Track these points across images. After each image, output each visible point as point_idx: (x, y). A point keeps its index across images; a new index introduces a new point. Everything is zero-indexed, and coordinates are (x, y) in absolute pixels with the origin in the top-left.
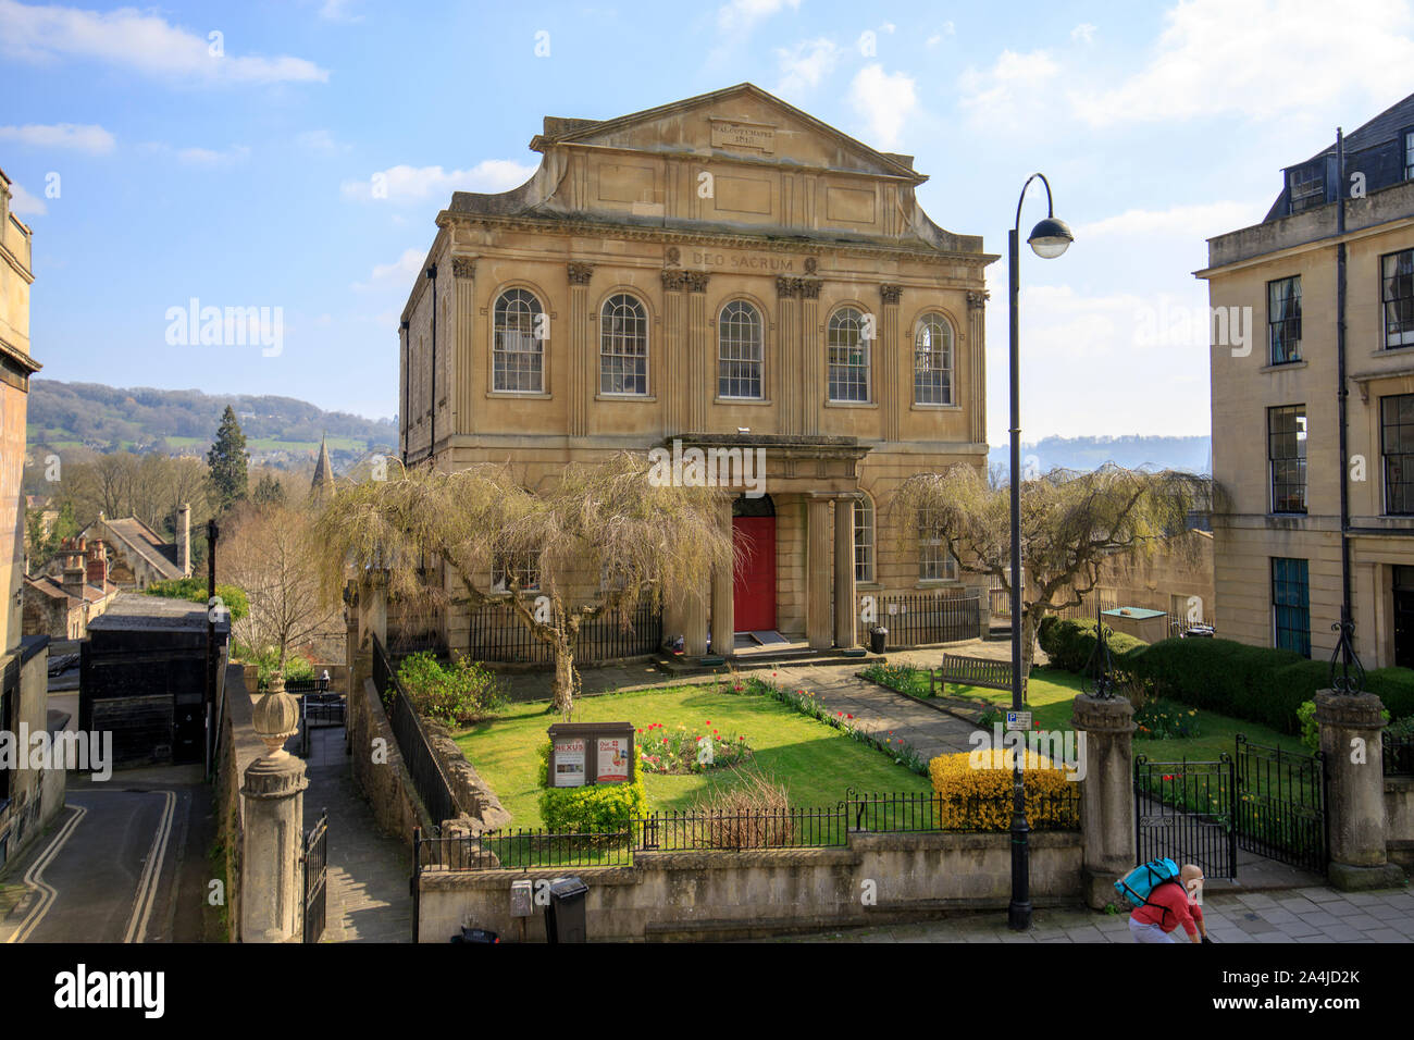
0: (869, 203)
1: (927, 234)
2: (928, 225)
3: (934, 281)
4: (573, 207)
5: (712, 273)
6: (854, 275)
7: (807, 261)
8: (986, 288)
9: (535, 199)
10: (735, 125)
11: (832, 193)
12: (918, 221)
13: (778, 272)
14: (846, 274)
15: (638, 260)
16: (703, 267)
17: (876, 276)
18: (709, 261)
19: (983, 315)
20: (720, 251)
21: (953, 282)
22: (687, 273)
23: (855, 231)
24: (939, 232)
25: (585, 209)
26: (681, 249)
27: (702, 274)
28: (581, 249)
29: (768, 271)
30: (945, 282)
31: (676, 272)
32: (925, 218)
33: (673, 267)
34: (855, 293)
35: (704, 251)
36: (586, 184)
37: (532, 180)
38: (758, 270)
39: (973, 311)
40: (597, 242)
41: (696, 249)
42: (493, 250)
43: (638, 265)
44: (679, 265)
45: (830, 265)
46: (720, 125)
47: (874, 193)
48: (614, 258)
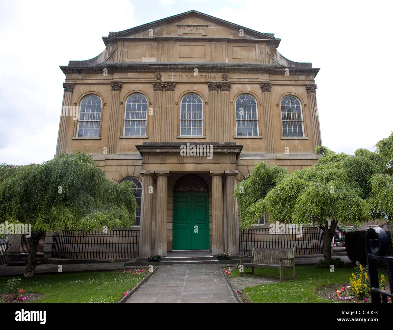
0: (253, 51)
1: (283, 63)
2: (283, 58)
3: (289, 82)
4: (116, 62)
5: (177, 83)
6: (246, 80)
7: (223, 75)
8: (315, 83)
9: (101, 61)
10: (189, 26)
11: (235, 48)
12: (279, 57)
13: (208, 80)
14: (243, 80)
15: (143, 79)
16: (172, 80)
17: (258, 80)
18: (175, 78)
19: (315, 95)
20: (181, 74)
21: (298, 82)
22: (164, 83)
23: (247, 62)
24: (289, 62)
25: (121, 62)
26: (163, 74)
27: (172, 83)
28: (117, 77)
29: (203, 80)
30: (294, 82)
31: (160, 83)
32: (282, 57)
33: (158, 81)
34: (248, 88)
35: (173, 74)
36: (122, 53)
37: (101, 54)
38: (199, 81)
39: (309, 94)
40: (125, 74)
41: (170, 73)
42: (81, 81)
43: (143, 82)
44: (161, 80)
45: (234, 77)
46: (183, 27)
47: (255, 47)
48: (132, 80)
